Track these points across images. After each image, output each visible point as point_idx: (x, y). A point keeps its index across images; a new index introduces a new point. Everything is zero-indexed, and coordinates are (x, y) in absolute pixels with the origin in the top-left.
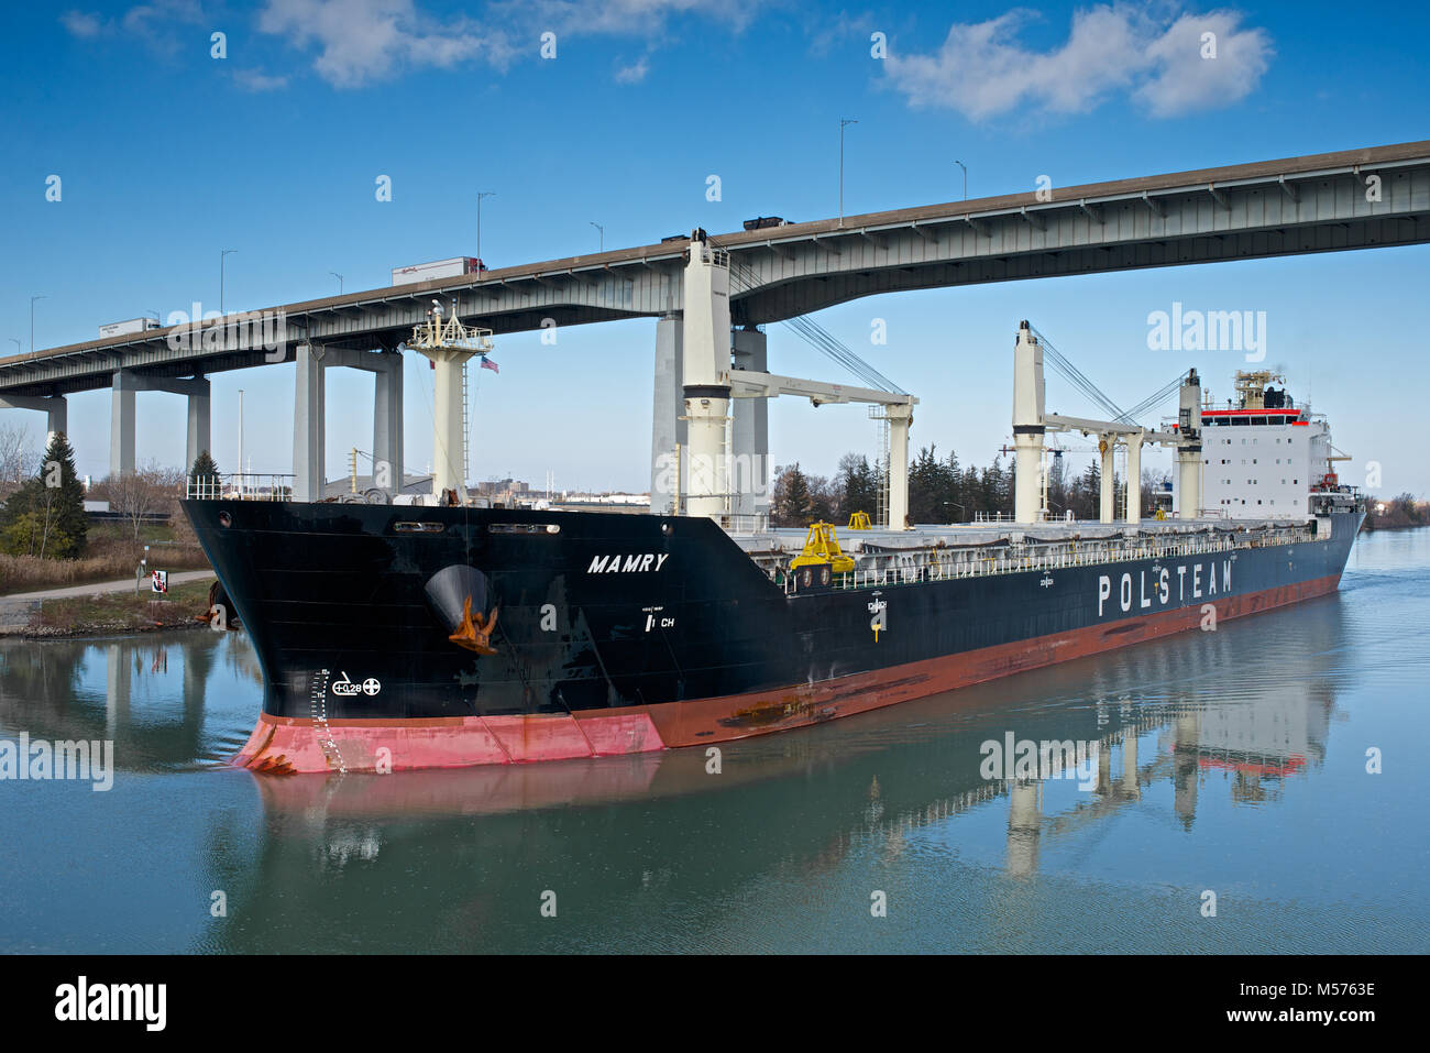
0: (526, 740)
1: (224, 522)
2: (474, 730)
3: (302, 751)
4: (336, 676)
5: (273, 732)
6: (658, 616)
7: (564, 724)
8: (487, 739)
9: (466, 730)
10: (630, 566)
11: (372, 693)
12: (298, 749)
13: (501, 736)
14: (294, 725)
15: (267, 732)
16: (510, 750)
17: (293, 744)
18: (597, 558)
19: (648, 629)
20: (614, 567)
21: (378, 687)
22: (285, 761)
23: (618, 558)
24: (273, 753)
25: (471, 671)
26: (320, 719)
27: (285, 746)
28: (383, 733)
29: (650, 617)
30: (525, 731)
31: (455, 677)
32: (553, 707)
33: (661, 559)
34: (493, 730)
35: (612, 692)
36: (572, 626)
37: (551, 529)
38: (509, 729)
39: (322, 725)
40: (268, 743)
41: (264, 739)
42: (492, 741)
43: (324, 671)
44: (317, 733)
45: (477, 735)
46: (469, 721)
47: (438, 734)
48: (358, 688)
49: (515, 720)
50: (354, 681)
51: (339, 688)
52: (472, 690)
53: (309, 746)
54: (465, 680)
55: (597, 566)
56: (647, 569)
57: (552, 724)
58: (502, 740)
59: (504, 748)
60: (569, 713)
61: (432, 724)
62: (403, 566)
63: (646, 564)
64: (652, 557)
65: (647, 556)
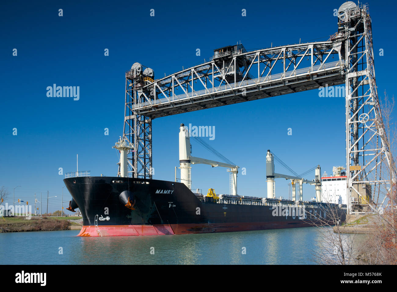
0: (142, 230)
1: (74, 182)
2: (131, 228)
3: (92, 232)
4: (100, 216)
5: (86, 229)
6: (172, 204)
7: (151, 227)
8: (134, 230)
9: (129, 228)
10: (165, 192)
11: (108, 220)
12: (91, 232)
13: (137, 229)
14: (90, 227)
15: (84, 229)
16: (139, 233)
17: (90, 231)
18: (158, 190)
19: (170, 207)
20: (162, 192)
21: (109, 218)
22: (89, 234)
23: (162, 190)
24: (86, 233)
25: (130, 214)
26: (96, 226)
27: (89, 232)
28: (110, 228)
29: (170, 204)
30: (142, 229)
31: (126, 216)
32: (148, 223)
33: (172, 192)
34: (135, 228)
35: (162, 221)
36: (152, 205)
37: (147, 183)
38: (138, 228)
39: (97, 227)
40: (85, 231)
41: (84, 231)
42: (135, 230)
43: (97, 215)
44: (96, 228)
45: (131, 229)
46: (130, 226)
47: (123, 229)
48: (105, 219)
49: (140, 226)
50: (104, 217)
51: (100, 219)
52: (131, 219)
53: (94, 231)
54: (129, 217)
55: (158, 192)
56: (169, 193)
57: (148, 227)
58: (137, 230)
59: (138, 232)
60: (152, 225)
61: (122, 226)
62: (115, 191)
63: (169, 192)
64: (170, 191)
65: (169, 190)
